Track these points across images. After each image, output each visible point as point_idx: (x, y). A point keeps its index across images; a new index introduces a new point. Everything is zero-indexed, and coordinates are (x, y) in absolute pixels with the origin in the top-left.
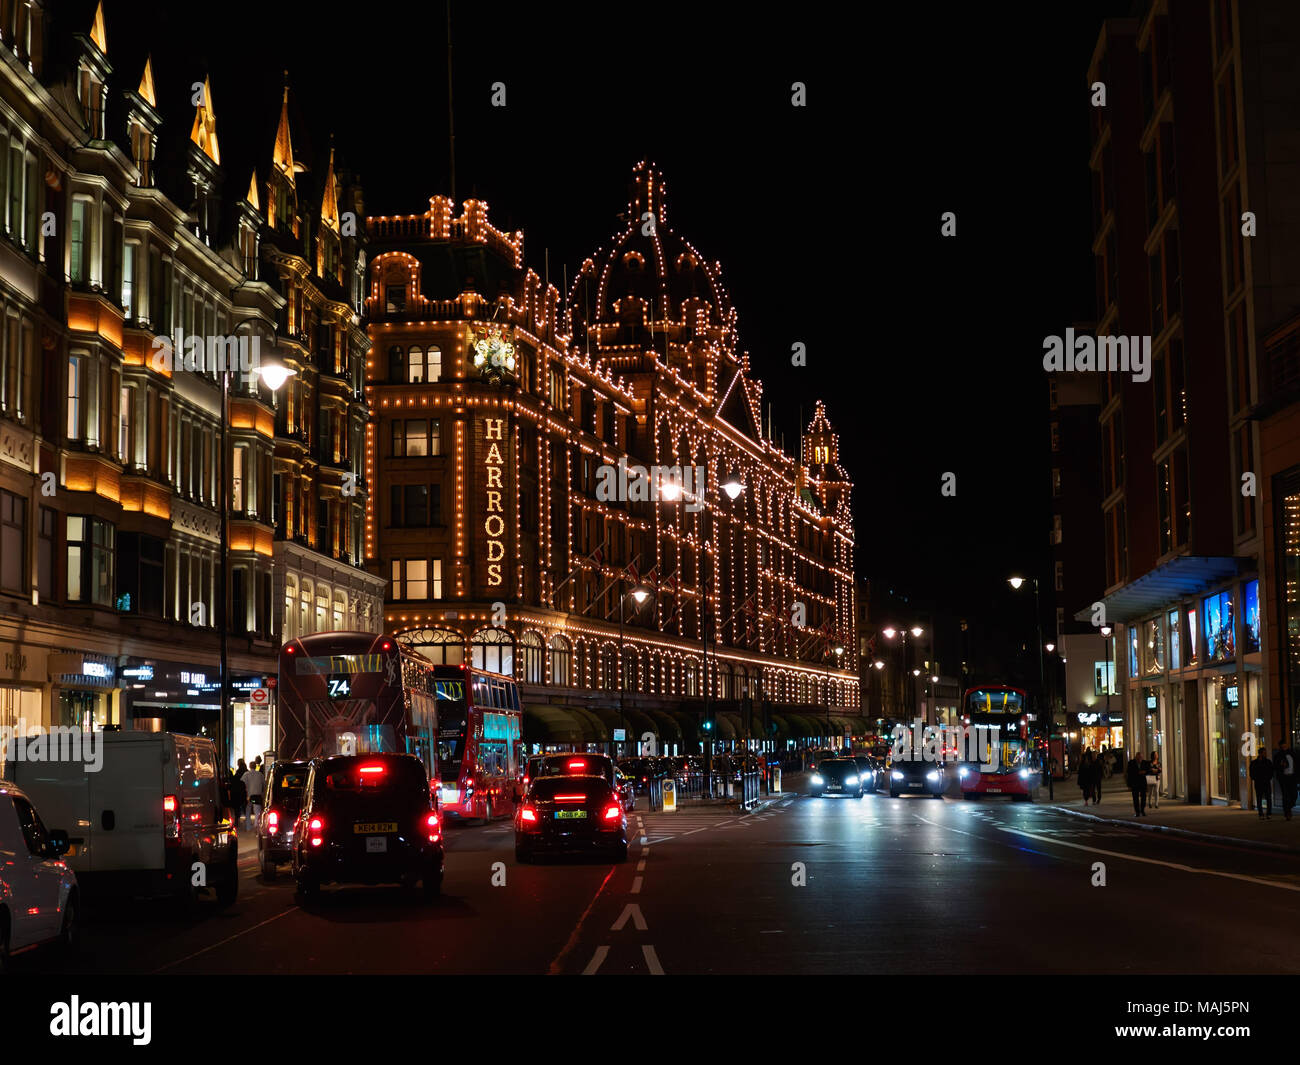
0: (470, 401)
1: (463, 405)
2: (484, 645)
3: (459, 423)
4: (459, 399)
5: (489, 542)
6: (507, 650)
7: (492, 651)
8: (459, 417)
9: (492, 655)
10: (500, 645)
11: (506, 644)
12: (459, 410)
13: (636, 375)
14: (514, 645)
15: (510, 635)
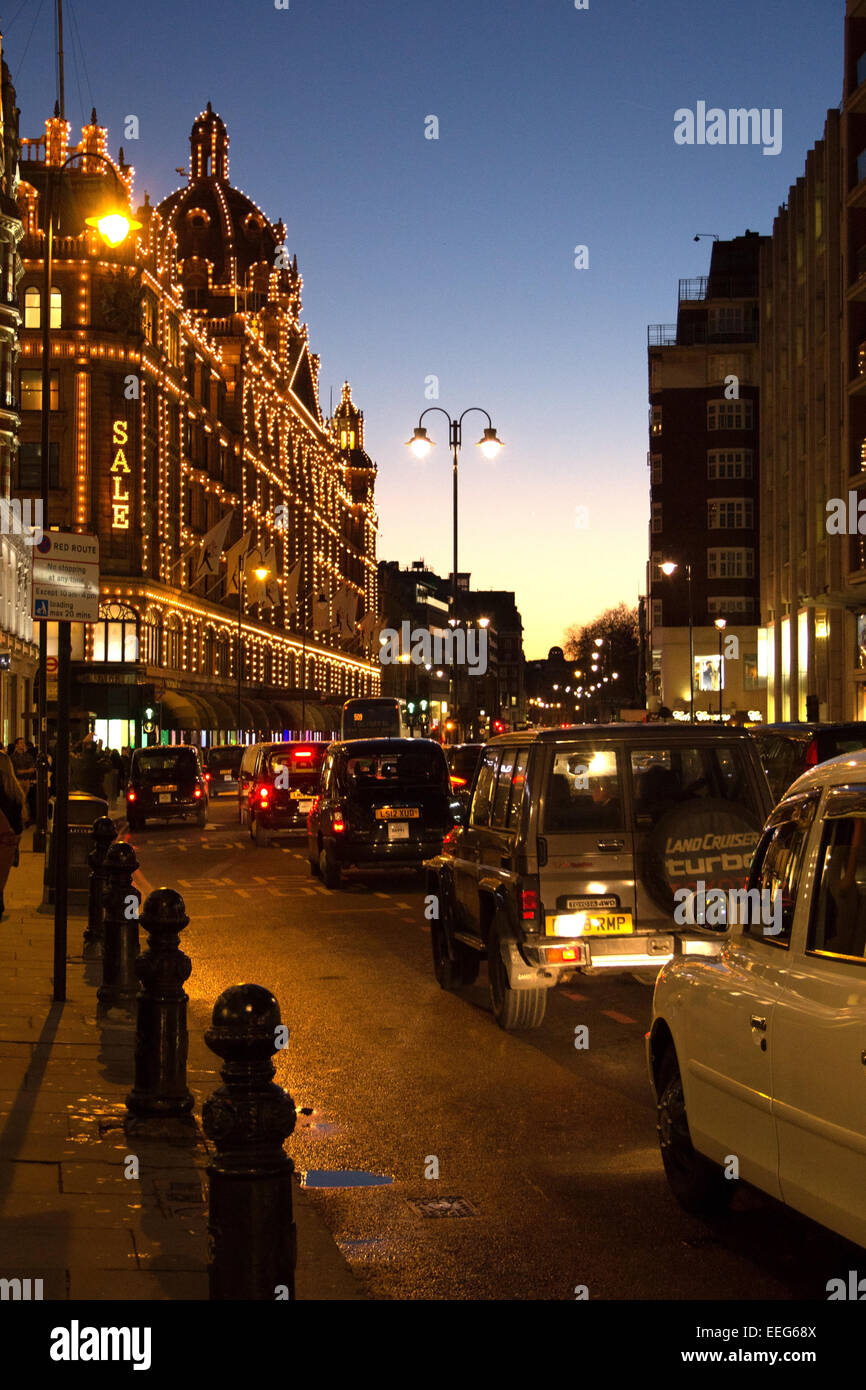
0: (94, 351)
1: (87, 355)
2: (107, 621)
3: (82, 375)
4: (82, 348)
5: (114, 506)
6: (131, 628)
7: (115, 628)
8: (82, 368)
9: (115, 632)
10: (124, 622)
11: (130, 621)
12: (82, 361)
13: (224, 338)
14: (138, 623)
15: (135, 612)
